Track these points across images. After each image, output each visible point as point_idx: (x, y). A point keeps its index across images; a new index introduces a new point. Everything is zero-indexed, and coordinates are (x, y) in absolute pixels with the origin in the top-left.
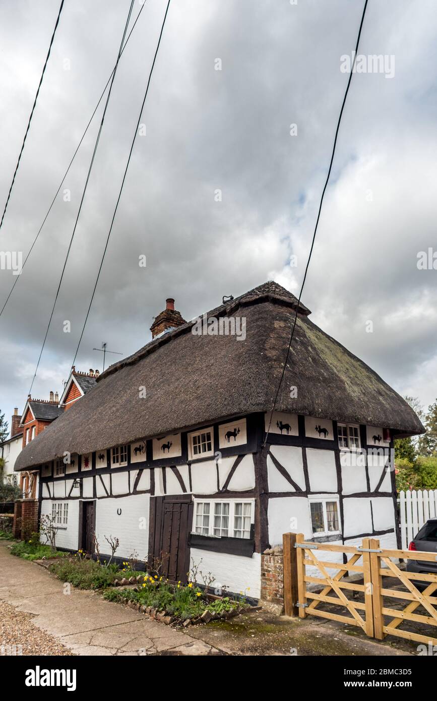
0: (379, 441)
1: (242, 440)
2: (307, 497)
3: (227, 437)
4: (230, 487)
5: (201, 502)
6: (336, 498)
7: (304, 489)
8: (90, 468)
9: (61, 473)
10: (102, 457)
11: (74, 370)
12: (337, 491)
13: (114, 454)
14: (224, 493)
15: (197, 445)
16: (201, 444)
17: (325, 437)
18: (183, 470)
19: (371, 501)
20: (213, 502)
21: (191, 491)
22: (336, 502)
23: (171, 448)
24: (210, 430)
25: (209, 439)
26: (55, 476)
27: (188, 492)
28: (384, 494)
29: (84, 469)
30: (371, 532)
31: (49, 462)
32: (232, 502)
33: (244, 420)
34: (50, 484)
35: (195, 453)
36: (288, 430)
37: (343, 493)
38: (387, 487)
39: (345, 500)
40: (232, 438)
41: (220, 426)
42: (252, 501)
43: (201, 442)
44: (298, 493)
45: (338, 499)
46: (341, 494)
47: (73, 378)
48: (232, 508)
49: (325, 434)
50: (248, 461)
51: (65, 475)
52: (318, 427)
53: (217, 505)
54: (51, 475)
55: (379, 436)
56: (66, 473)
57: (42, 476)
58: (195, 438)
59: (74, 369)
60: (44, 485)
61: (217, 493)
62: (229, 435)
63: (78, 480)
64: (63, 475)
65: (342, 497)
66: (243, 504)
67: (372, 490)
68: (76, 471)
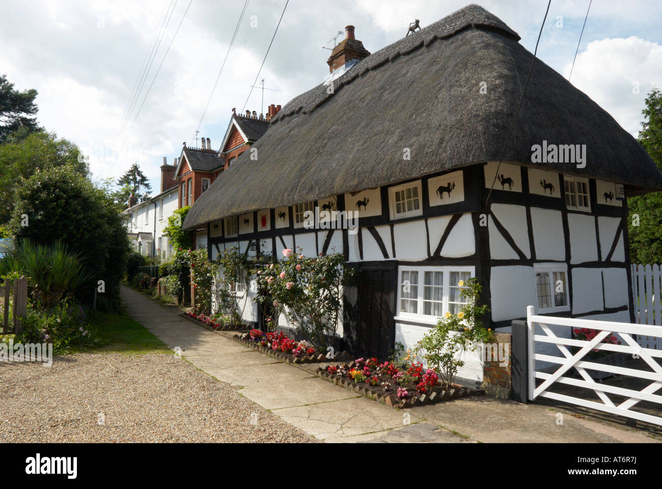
0: (611, 200)
1: (458, 196)
2: (532, 266)
3: (438, 192)
4: (444, 253)
5: (407, 270)
6: (564, 267)
7: (529, 256)
8: (268, 228)
9: (233, 234)
10: (282, 215)
11: (235, 113)
12: (564, 260)
13: (297, 211)
14: (436, 259)
15: (401, 202)
16: (406, 201)
17: (551, 193)
18: (384, 231)
19: (602, 272)
20: (422, 270)
21: (394, 256)
22: (564, 273)
23: (368, 205)
24: (418, 184)
25: (416, 195)
26: (226, 236)
27: (391, 258)
28: (617, 265)
29: (260, 229)
30: (602, 309)
31: (218, 220)
32: (446, 270)
33: (461, 173)
34: (221, 246)
35: (399, 211)
36: (510, 185)
37: (572, 262)
38: (619, 255)
39: (574, 270)
40: (445, 194)
41: (429, 180)
42: (472, 270)
43: (406, 198)
44: (523, 261)
45: (567, 269)
46: (570, 263)
47: (235, 122)
48: (446, 278)
49: (551, 190)
50: (466, 221)
51: (238, 235)
52: (543, 181)
53: (427, 274)
54: (221, 235)
55: (610, 193)
56: (240, 234)
57: (211, 237)
58: (397, 194)
59: (235, 111)
60: (214, 247)
61: (427, 260)
62: (442, 190)
63: (254, 241)
64: (236, 235)
65: (570, 267)
66: (460, 274)
67: (604, 259)
68: (252, 231)
